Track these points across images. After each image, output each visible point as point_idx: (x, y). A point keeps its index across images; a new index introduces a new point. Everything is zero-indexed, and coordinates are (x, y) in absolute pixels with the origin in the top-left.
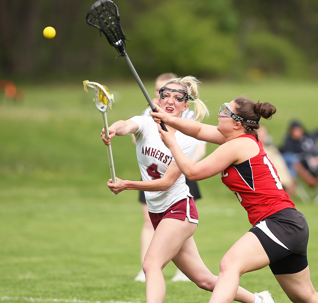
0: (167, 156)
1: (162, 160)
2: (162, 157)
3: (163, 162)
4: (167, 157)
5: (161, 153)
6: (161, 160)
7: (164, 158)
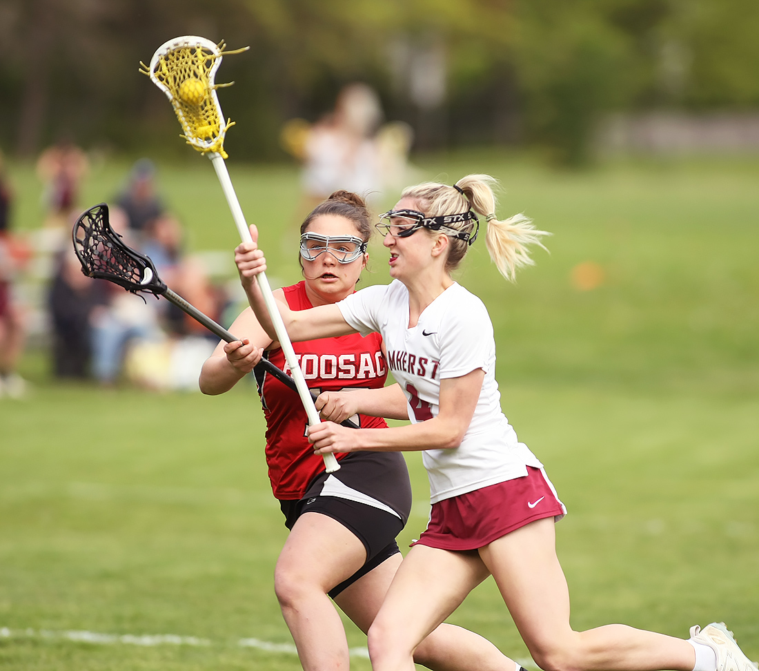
0: (421, 359)
1: (416, 371)
2: (414, 363)
3: (419, 374)
4: (423, 361)
5: (410, 356)
6: (413, 373)
7: (417, 366)
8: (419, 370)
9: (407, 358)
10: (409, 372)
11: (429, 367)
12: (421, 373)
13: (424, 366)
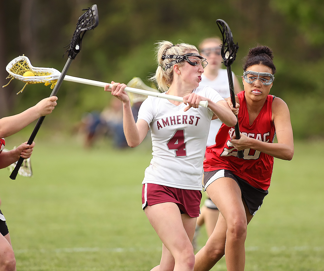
2: (186, 119)
5: (184, 116)
6: (186, 123)
8: (190, 122)
9: (181, 118)
10: (183, 123)
11: (195, 120)
12: (191, 123)
13: (193, 119)
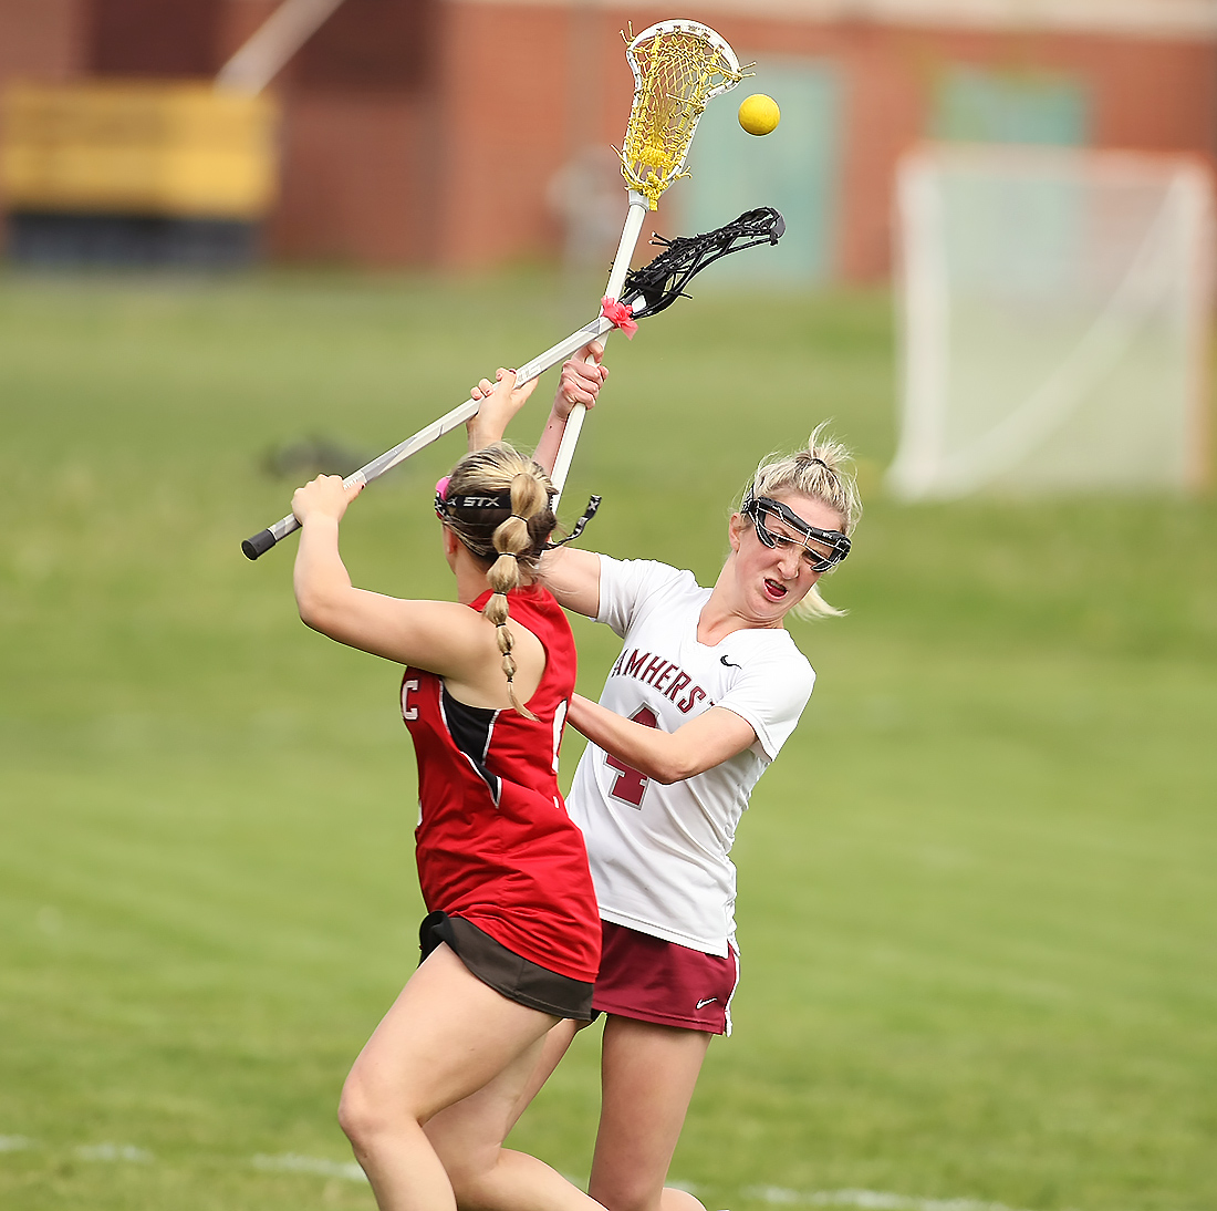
0: (697, 688)
2: (682, 687)
8: (684, 701)
9: (673, 674)
10: (666, 693)
12: (684, 706)
